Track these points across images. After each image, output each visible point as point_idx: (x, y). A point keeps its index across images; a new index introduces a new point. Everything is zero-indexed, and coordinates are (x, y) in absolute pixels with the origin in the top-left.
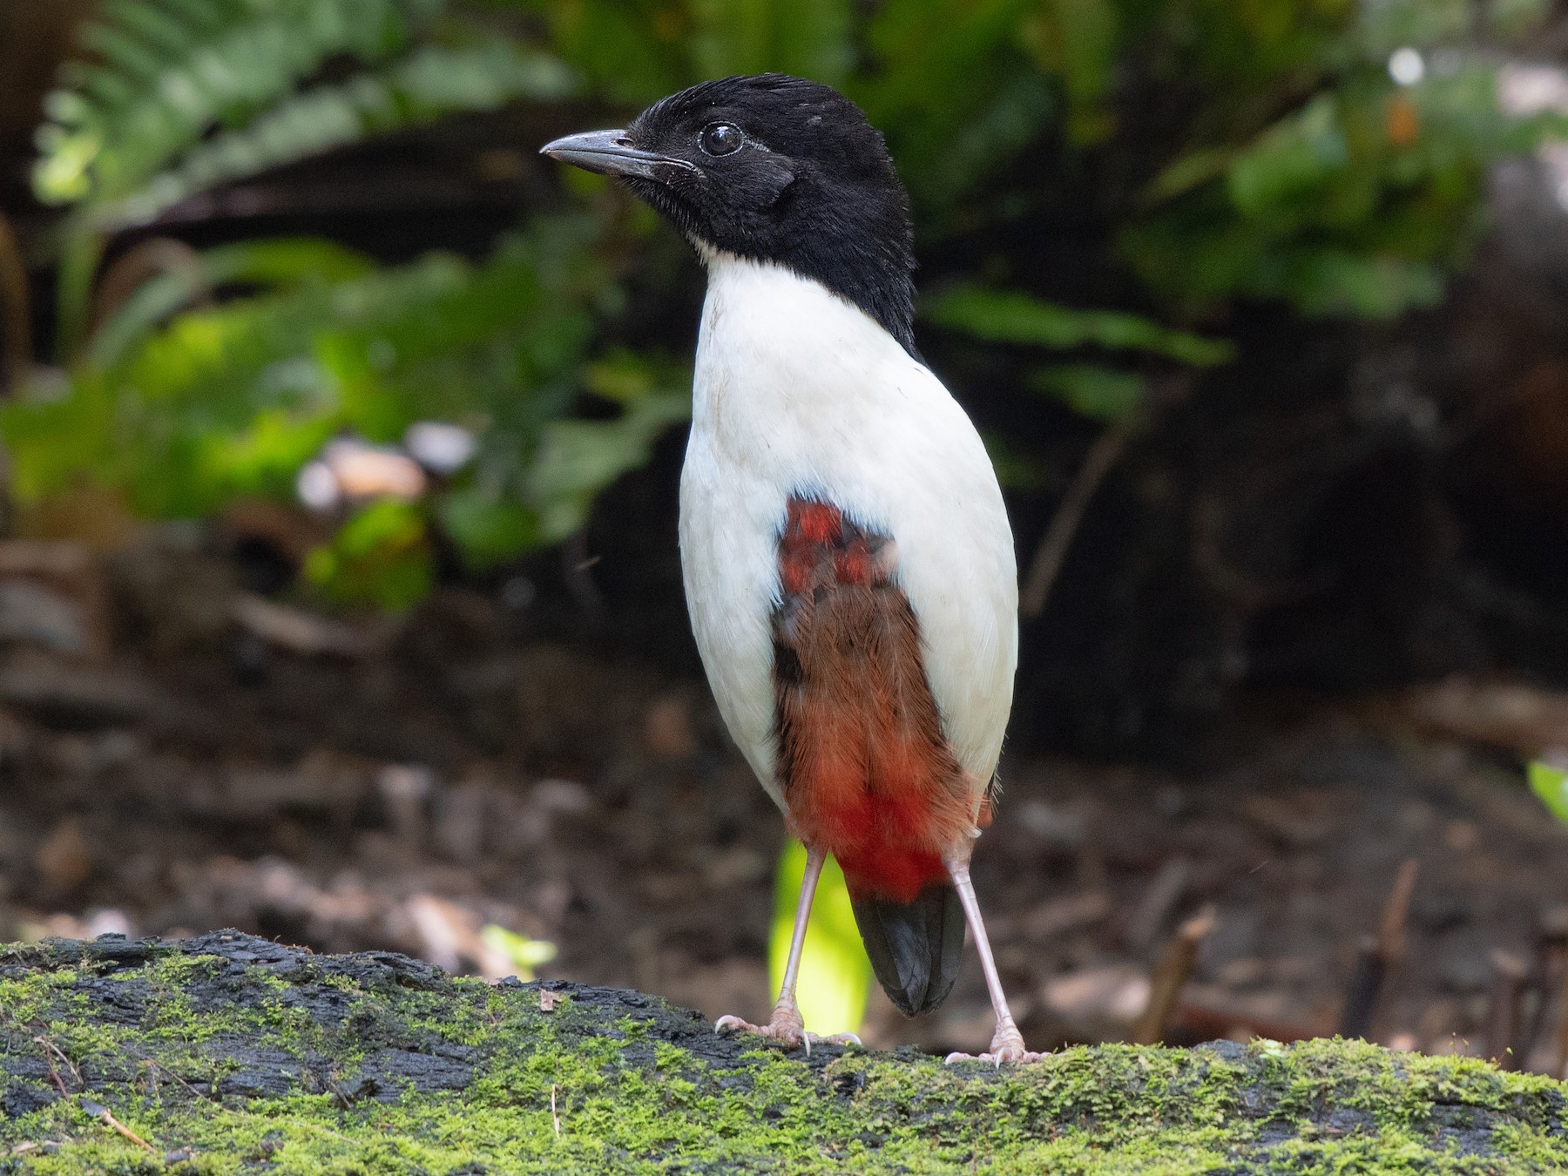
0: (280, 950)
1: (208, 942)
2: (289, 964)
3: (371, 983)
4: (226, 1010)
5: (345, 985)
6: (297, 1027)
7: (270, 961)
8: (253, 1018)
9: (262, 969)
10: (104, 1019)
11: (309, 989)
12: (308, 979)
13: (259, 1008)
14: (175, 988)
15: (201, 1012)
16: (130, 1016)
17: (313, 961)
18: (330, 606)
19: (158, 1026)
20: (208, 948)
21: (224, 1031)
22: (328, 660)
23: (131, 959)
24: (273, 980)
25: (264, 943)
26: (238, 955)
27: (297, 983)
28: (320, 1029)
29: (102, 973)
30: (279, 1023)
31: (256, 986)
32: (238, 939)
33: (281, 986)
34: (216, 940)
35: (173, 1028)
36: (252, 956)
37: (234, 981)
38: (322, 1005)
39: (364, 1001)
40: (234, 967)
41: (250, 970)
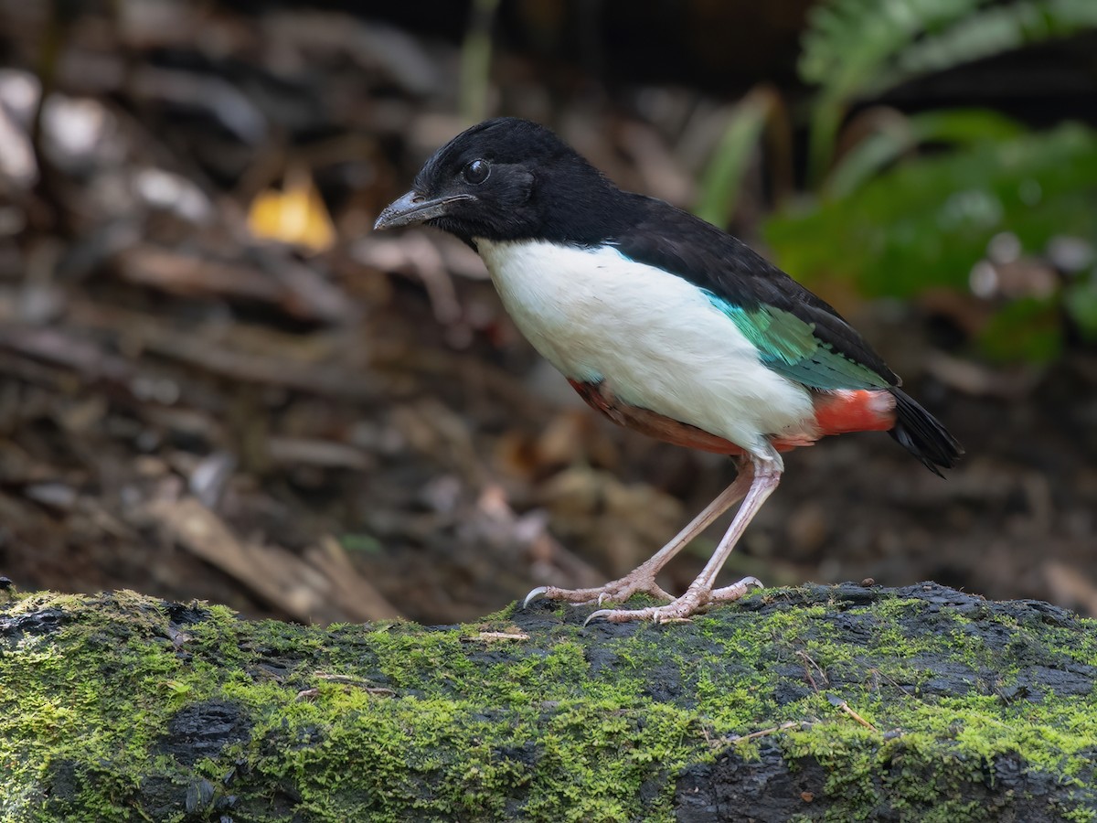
0: (964, 597)
1: (915, 590)
2: (969, 607)
3: (1025, 622)
4: (927, 637)
5: (1008, 622)
6: (974, 649)
7: (957, 604)
8: (944, 642)
9: (951, 609)
10: (845, 640)
11: (983, 623)
12: (982, 617)
13: (950, 636)
14: (892, 620)
15: (909, 637)
16: (862, 639)
17: (986, 606)
19: (880, 646)
20: (915, 594)
21: (925, 651)
23: (862, 601)
24: (958, 617)
25: (953, 592)
26: (935, 599)
27: (975, 620)
28: (990, 651)
29: (843, 609)
30: (962, 646)
31: (947, 621)
32: (935, 588)
33: (964, 622)
34: (920, 589)
35: (890, 647)
36: (946, 601)
37: (932, 617)
38: (991, 635)
39: (1020, 633)
40: (932, 608)
41: (943, 610)
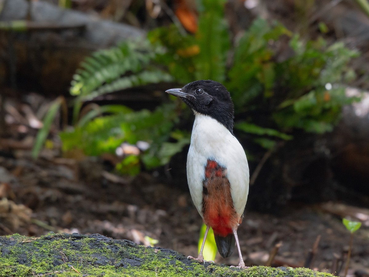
0: (107, 238)
1: (93, 236)
2: (108, 241)
3: (123, 246)
4: (96, 249)
5: (118, 245)
6: (109, 253)
7: (105, 240)
8: (101, 250)
9: (103, 241)
10: (73, 249)
11: (112, 246)
12: (112, 244)
13: (102, 249)
14: (87, 244)
15: (91, 249)
16: (78, 249)
17: (113, 241)
18: (120, 174)
19: (83, 251)
20: (93, 237)
21: (95, 252)
22: (119, 184)
23: (79, 238)
24: (105, 244)
25: (104, 236)
26: (99, 238)
27: (109, 244)
28: (113, 253)
29: (73, 240)
30: (106, 252)
31: (102, 244)
32: (99, 235)
33: (106, 245)
34: (95, 235)
35: (86, 251)
36: (102, 239)
37: (98, 243)
38: (114, 249)
39: (122, 249)
40: (98, 241)
41: (101, 241)
